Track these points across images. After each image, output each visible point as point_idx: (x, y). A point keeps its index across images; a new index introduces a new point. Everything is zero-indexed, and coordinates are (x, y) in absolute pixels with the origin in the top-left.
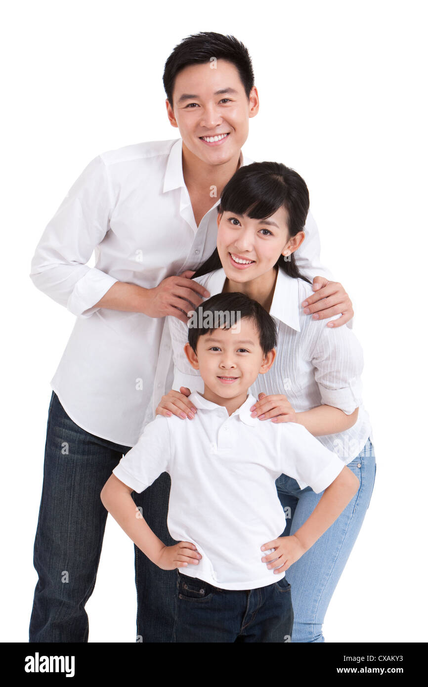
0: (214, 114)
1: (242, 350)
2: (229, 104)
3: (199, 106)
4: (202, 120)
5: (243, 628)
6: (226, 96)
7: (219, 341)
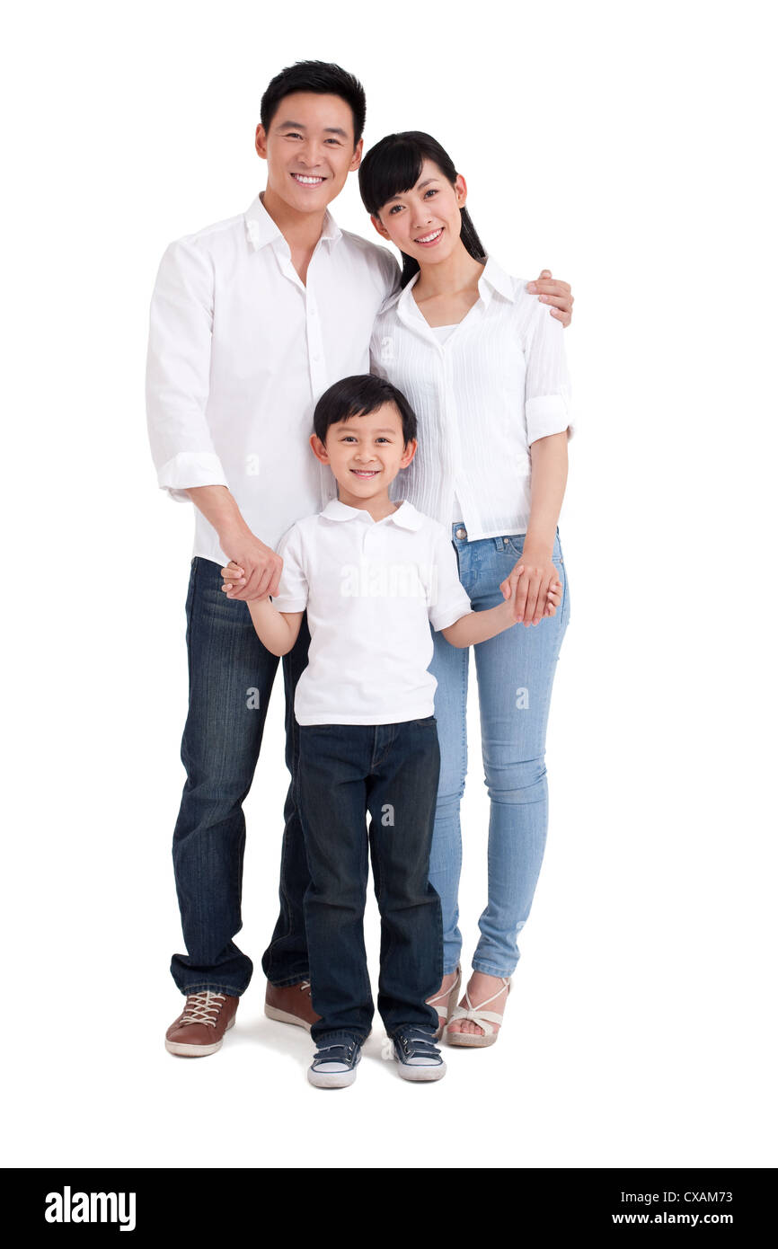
0: (316, 152)
1: (382, 440)
2: (334, 146)
3: (301, 138)
4: (301, 154)
5: (373, 766)
6: (335, 137)
7: (354, 430)
